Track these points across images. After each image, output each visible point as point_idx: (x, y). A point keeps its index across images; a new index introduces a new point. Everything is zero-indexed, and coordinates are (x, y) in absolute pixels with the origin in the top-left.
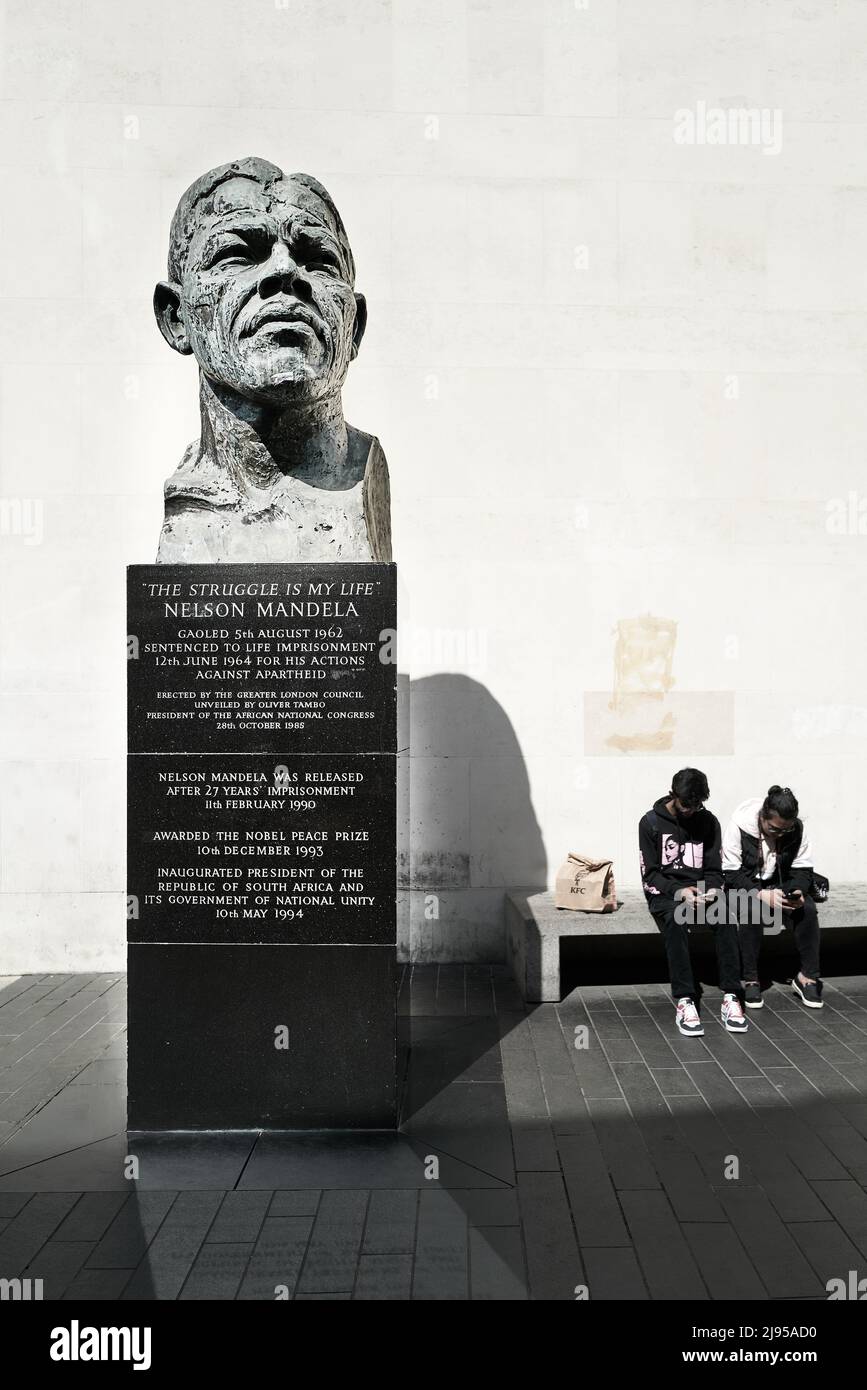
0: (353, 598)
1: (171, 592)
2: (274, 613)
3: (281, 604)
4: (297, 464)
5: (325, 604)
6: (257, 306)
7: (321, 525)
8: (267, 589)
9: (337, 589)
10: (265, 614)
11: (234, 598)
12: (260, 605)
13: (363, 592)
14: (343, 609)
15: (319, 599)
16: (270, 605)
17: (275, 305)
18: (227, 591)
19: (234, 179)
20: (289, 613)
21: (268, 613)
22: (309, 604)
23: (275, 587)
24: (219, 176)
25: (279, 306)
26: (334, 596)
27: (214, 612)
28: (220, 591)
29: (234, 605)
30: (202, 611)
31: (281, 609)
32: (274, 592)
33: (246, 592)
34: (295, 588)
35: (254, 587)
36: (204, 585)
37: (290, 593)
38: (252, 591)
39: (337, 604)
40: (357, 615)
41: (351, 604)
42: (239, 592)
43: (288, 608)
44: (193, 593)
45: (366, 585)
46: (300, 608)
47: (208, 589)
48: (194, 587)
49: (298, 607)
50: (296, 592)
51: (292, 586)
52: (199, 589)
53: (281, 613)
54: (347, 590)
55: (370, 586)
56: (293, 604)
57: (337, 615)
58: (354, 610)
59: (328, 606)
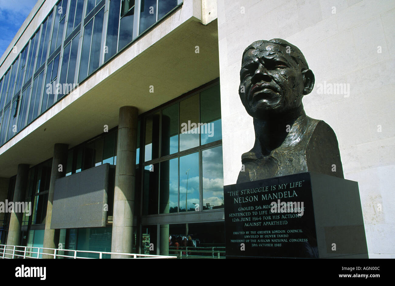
0: (294, 189)
1: (236, 194)
2: (267, 199)
3: (270, 194)
8: (265, 189)
9: (288, 186)
10: (264, 199)
11: (254, 194)
12: (263, 195)
13: (298, 185)
14: (291, 194)
15: (282, 191)
16: (266, 195)
18: (252, 191)
20: (272, 198)
21: (265, 199)
22: (279, 193)
23: (267, 188)
26: (288, 189)
27: (249, 200)
28: (250, 192)
29: (254, 196)
30: (245, 200)
31: (270, 196)
32: (267, 190)
33: (258, 191)
34: (274, 187)
35: (260, 189)
36: (245, 190)
37: (272, 189)
38: (260, 191)
39: (289, 192)
40: (297, 196)
41: (294, 191)
42: (256, 191)
43: (272, 195)
44: (242, 193)
45: (299, 182)
46: (276, 195)
47: (246, 191)
48: (242, 191)
49: (275, 195)
50: (274, 189)
51: (273, 187)
52: (243, 192)
53: (270, 198)
54: (292, 185)
55: (300, 183)
56: (274, 194)
57: (289, 197)
58: (295, 194)
59: (286, 193)
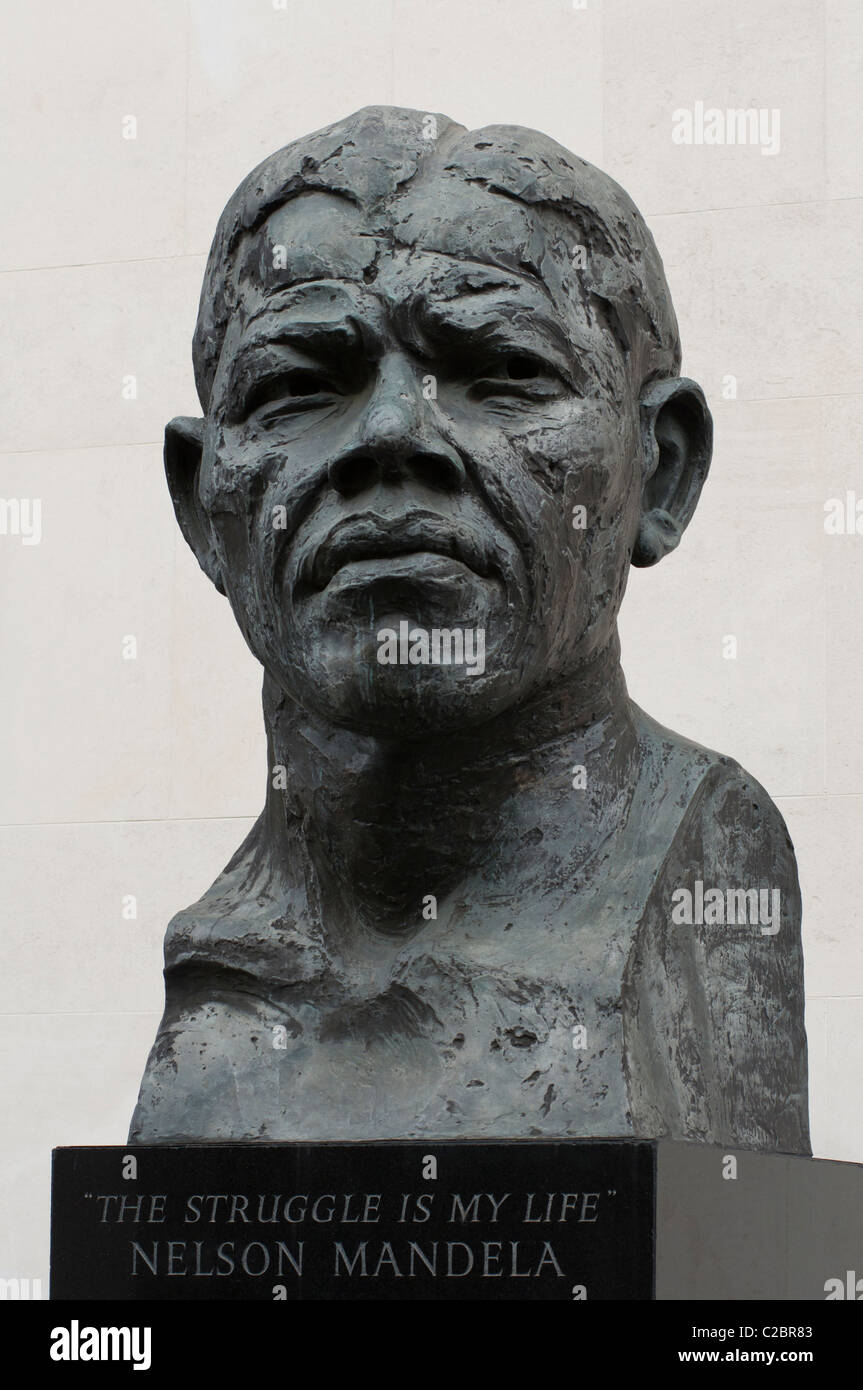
0: (551, 1231)
1: (145, 1214)
2: (371, 1268)
3: (387, 1246)
4: (473, 869)
5: (487, 1245)
6: (329, 522)
7: (510, 1032)
8: (357, 1208)
9: (514, 1208)
10: (350, 1269)
11: (282, 1231)
12: (339, 1247)
13: (573, 1215)
14: (529, 1258)
15: (474, 1234)
16: (363, 1246)
17: (362, 524)
18: (267, 1214)
19: (301, 199)
20: (405, 1269)
21: (358, 1267)
22: (450, 1245)
23: (374, 1202)
24: (269, 191)
25: (369, 526)
26: (509, 1226)
27: (238, 1265)
28: (252, 1212)
29: (282, 1247)
30: (211, 1261)
31: (387, 1257)
32: (372, 1215)
33: (309, 1214)
34: (419, 1205)
35: (327, 1203)
36: (216, 1198)
37: (409, 1217)
38: (322, 1214)
39: (515, 1246)
40: (560, 1274)
41: (548, 1245)
42: (294, 1214)
43: (402, 1254)
44: (192, 1215)
45: (581, 1197)
46: (429, 1256)
47: (224, 1208)
48: (196, 1203)
49: (425, 1253)
50: (421, 1215)
51: (412, 1203)
52: (206, 1208)
53: (387, 1268)
54: (539, 1209)
55: (591, 1201)
56: (414, 1246)
57: (514, 1274)
58: (554, 1261)
59: (493, 1250)
